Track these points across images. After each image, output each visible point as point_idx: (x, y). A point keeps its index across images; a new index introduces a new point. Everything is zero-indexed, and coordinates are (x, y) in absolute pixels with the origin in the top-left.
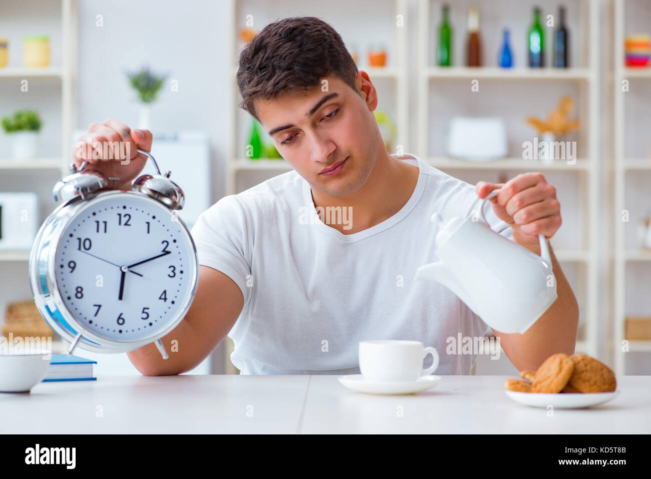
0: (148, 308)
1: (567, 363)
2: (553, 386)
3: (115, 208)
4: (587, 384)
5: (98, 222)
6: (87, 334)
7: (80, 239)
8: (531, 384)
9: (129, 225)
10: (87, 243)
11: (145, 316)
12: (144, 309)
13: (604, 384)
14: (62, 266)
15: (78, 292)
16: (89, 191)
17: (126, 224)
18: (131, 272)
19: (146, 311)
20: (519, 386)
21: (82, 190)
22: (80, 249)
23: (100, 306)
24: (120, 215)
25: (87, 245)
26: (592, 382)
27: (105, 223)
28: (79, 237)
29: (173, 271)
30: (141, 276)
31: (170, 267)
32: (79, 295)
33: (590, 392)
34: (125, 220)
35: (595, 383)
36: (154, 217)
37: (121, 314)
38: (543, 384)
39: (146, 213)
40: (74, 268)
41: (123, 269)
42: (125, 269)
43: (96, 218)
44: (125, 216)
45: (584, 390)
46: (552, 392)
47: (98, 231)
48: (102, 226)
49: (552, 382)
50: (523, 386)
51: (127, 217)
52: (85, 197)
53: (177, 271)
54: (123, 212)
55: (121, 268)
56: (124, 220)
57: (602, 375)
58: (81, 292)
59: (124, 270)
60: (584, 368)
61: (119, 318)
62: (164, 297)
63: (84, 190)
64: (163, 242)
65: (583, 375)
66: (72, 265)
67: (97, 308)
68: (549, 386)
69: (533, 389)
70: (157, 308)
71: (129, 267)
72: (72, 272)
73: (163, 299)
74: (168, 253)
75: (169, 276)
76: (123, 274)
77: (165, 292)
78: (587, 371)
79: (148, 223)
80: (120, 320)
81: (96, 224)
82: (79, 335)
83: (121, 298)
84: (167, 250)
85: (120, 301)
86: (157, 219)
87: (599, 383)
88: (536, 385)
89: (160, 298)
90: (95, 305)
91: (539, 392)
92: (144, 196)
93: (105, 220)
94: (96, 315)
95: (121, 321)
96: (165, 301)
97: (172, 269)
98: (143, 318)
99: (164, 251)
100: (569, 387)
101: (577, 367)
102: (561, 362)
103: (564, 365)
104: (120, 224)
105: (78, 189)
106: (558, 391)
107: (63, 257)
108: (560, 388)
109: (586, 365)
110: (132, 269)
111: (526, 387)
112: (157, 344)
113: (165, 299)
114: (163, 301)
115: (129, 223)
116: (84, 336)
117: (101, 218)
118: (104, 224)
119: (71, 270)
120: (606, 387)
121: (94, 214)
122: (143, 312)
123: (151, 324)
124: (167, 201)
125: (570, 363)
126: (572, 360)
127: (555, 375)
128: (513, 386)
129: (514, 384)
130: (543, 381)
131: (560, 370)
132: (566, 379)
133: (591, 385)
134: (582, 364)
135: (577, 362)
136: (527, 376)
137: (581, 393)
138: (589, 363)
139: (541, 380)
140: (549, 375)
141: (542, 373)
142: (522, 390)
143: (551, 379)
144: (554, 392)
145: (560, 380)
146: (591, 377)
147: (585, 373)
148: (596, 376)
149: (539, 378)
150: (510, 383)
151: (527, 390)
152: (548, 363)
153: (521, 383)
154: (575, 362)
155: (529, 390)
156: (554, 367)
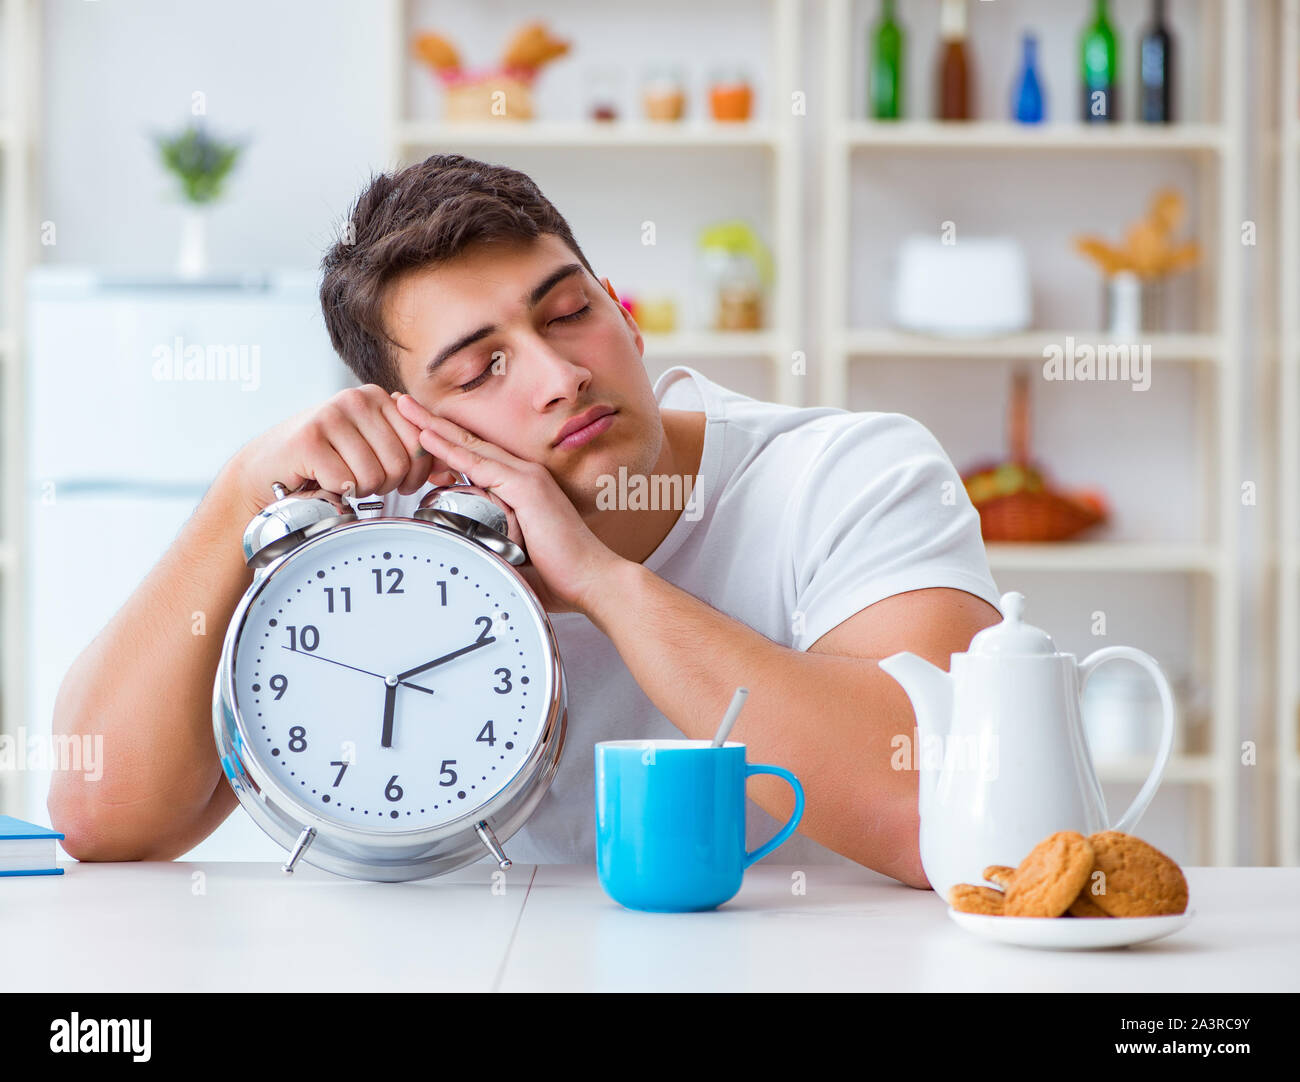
1: (1080, 849)
2: (1048, 903)
4: (1122, 895)
8: (1003, 894)
9: (397, 592)
13: (1160, 897)
17: (393, 590)
18: (407, 684)
20: (978, 899)
24: (378, 572)
26: (1134, 893)
33: (1127, 915)
35: (1141, 896)
38: (1028, 894)
41: (388, 680)
44: (389, 573)
45: (1115, 911)
46: (1046, 915)
47: (331, 609)
49: (1046, 891)
50: (985, 898)
51: (395, 576)
54: (385, 565)
55: (385, 678)
57: (1157, 876)
60: (1117, 863)
65: (1114, 877)
68: (1040, 899)
69: (1007, 906)
76: (391, 690)
78: (1123, 867)
79: (442, 584)
83: (387, 742)
87: (1148, 896)
88: (1012, 899)
91: (1018, 914)
100: (1082, 905)
101: (1100, 857)
102: (1067, 849)
103: (1072, 852)
104: (379, 591)
106: (1060, 912)
108: (1064, 906)
109: (1122, 856)
111: (993, 900)
115: (398, 588)
120: (1165, 901)
124: (495, 545)
125: (1087, 851)
126: (1091, 843)
127: (1053, 877)
128: (964, 899)
129: (967, 894)
130: (1026, 891)
131: (1065, 869)
132: (1077, 888)
133: (1131, 900)
134: (1112, 853)
135: (1102, 847)
136: (995, 877)
137: (1110, 916)
138: (1129, 849)
139: (1024, 887)
140: (1041, 876)
141: (1028, 871)
142: (984, 908)
143: (1044, 884)
144: (1050, 912)
145: (1063, 890)
146: (1132, 882)
147: (1119, 872)
148: (1142, 879)
149: (1020, 882)
150: (960, 891)
151: (993, 908)
152: (1040, 849)
153: (982, 892)
154: (1097, 847)
155: (999, 908)
156: (1053, 859)
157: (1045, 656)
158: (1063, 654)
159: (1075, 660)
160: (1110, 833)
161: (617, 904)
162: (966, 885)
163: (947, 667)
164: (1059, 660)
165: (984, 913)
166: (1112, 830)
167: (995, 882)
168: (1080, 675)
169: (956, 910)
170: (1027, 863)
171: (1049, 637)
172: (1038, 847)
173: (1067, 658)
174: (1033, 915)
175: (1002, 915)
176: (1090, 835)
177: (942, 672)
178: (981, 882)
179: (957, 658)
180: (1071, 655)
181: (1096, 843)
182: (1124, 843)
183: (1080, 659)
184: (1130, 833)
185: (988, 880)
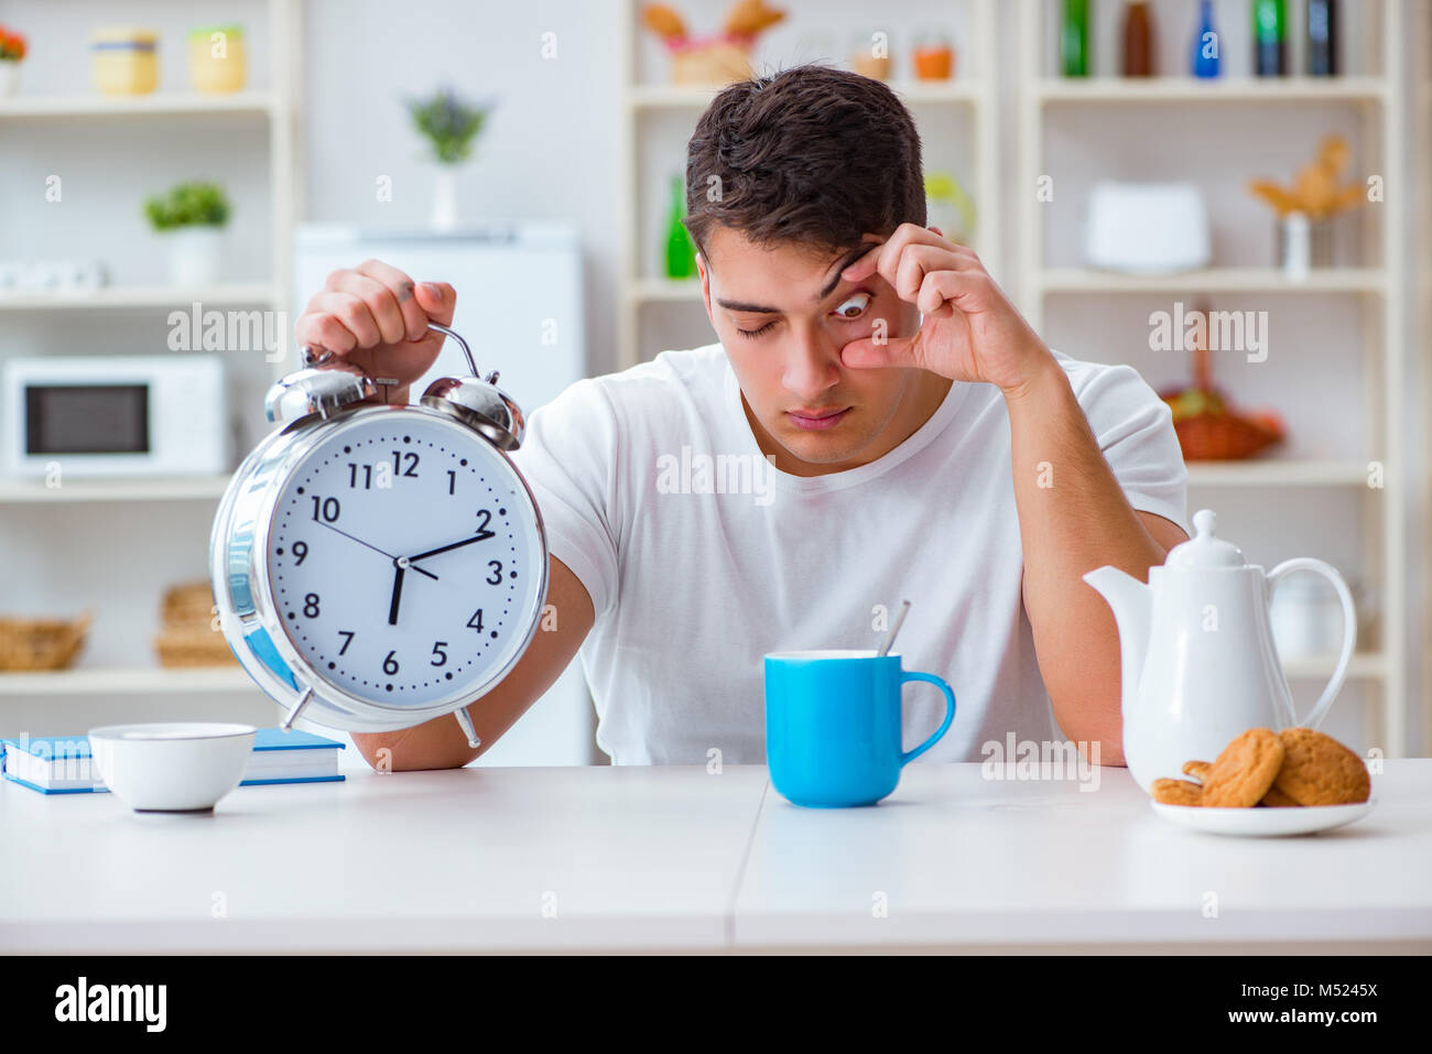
0: (445, 644)
1: (1271, 745)
2: (1242, 793)
3: (389, 439)
4: (1311, 786)
5: (353, 467)
6: (325, 690)
7: (317, 499)
8: (1201, 787)
9: (416, 476)
10: (332, 507)
11: (438, 658)
12: (438, 644)
13: (1345, 788)
14: (280, 552)
15: (310, 605)
16: (336, 403)
17: (408, 474)
18: (416, 568)
19: (440, 648)
20: (1178, 792)
21: (323, 401)
22: (316, 518)
23: (351, 635)
24: (397, 454)
25: (331, 514)
26: (1321, 783)
27: (368, 468)
28: (316, 495)
29: (496, 572)
30: (436, 578)
31: (491, 564)
32: (312, 611)
33: (1315, 804)
34: (407, 465)
35: (1327, 786)
36: (464, 463)
37: (392, 653)
38: (1224, 787)
39: (448, 452)
40: (303, 556)
41: (399, 561)
42: (405, 562)
43: (351, 458)
44: (407, 457)
45: (1302, 801)
46: (1241, 805)
47: (353, 485)
48: (361, 474)
49: (1241, 783)
50: (1185, 791)
51: (412, 459)
52: (328, 416)
53: (505, 573)
54: (404, 449)
55: (396, 560)
56: (405, 465)
57: (1342, 769)
58: (314, 605)
59: (402, 566)
60: (1305, 756)
61: (388, 660)
62: (476, 622)
63: (327, 401)
64: (479, 514)
65: (1303, 769)
66: (300, 549)
67: (346, 637)
68: (1235, 791)
69: (1205, 798)
70: (462, 644)
71: (412, 559)
72: (299, 563)
73: (474, 626)
74: (490, 534)
75: (489, 580)
76: (400, 573)
77: (479, 612)
78: (1310, 760)
79: (452, 474)
80: (390, 664)
81: (350, 469)
82: (309, 689)
83: (393, 620)
84: (486, 529)
85: (393, 627)
86: (469, 466)
87: (1334, 786)
88: (1209, 792)
89: (469, 625)
90: (341, 633)
91: (1215, 804)
92: (445, 418)
93: (368, 464)
94: (342, 653)
95: (391, 667)
96: (479, 632)
97: (495, 567)
98: (433, 663)
99: (480, 530)
100: (1275, 794)
101: (1290, 752)
102: (1259, 745)
103: (1264, 748)
104: (397, 472)
105: (314, 399)
106: (1253, 803)
107: (284, 532)
108: (1257, 797)
109: (1309, 750)
110: (417, 563)
111: (1191, 793)
112: (459, 716)
113: (479, 627)
114: (476, 629)
115: (413, 472)
116: (318, 692)
117: (359, 458)
118: (365, 471)
119: (298, 559)
120: (1349, 792)
121: (347, 450)
122: (435, 651)
123: (449, 676)
124: (490, 431)
125: (1278, 747)
126: (1281, 738)
127: (1247, 770)
128: (1164, 792)
129: (1168, 787)
130: (1223, 783)
131: (1257, 761)
132: (1269, 779)
133: (1318, 791)
134: (1300, 748)
135: (1290, 743)
136: (1193, 771)
137: (1299, 805)
138: (1316, 744)
139: (1220, 780)
140: (1236, 770)
141: (1223, 767)
142: (1183, 800)
143: (1240, 777)
144: (1245, 804)
145: (1257, 781)
146: (1319, 774)
147: (1306, 766)
148: (1328, 771)
149: (1216, 775)
150: (1160, 785)
151: (1192, 800)
152: (1235, 745)
153: (1182, 785)
154: (1285, 744)
155: (1197, 799)
156: (1246, 755)
157: (1234, 568)
158: (1252, 566)
159: (1263, 571)
160: (1299, 730)
161: (788, 802)
162: (1166, 779)
163: (1145, 579)
164: (1249, 573)
165: (1184, 804)
166: (1299, 726)
167: (1193, 776)
168: (1268, 587)
169: (1158, 801)
170: (1222, 758)
171: (1239, 551)
172: (1234, 744)
173: (1255, 570)
174: (1229, 806)
175: (1200, 805)
176: (1280, 731)
177: (1141, 584)
178: (1179, 776)
179: (1154, 571)
180: (1259, 567)
181: (1286, 739)
182: (1311, 738)
183: (1267, 572)
184: (1316, 729)
185: (1187, 773)
